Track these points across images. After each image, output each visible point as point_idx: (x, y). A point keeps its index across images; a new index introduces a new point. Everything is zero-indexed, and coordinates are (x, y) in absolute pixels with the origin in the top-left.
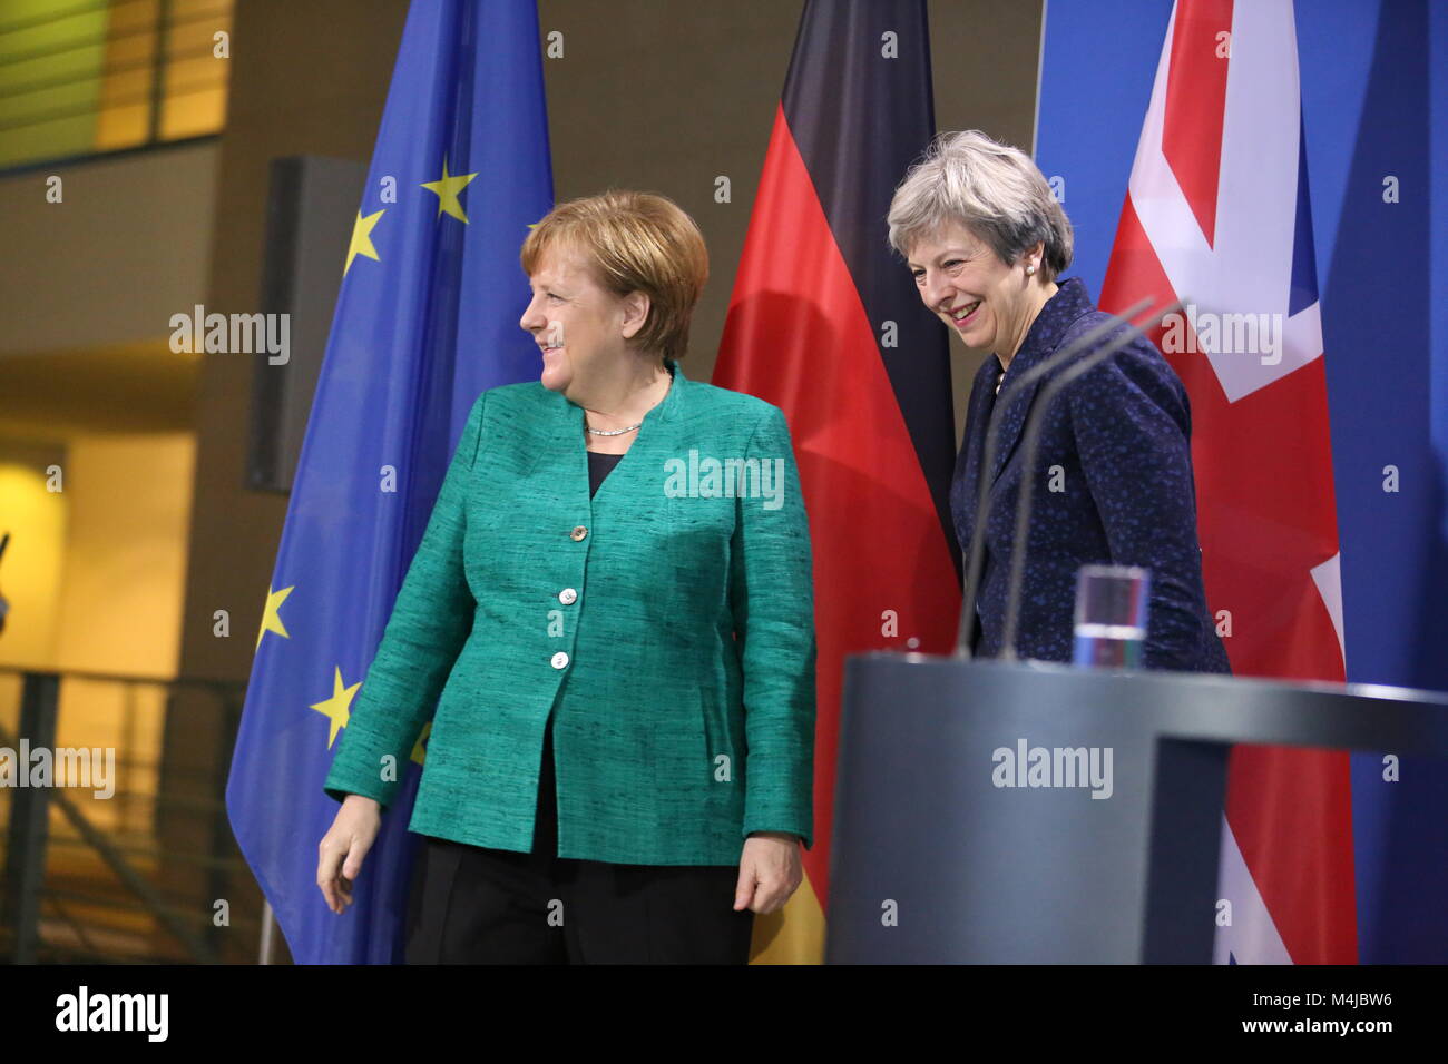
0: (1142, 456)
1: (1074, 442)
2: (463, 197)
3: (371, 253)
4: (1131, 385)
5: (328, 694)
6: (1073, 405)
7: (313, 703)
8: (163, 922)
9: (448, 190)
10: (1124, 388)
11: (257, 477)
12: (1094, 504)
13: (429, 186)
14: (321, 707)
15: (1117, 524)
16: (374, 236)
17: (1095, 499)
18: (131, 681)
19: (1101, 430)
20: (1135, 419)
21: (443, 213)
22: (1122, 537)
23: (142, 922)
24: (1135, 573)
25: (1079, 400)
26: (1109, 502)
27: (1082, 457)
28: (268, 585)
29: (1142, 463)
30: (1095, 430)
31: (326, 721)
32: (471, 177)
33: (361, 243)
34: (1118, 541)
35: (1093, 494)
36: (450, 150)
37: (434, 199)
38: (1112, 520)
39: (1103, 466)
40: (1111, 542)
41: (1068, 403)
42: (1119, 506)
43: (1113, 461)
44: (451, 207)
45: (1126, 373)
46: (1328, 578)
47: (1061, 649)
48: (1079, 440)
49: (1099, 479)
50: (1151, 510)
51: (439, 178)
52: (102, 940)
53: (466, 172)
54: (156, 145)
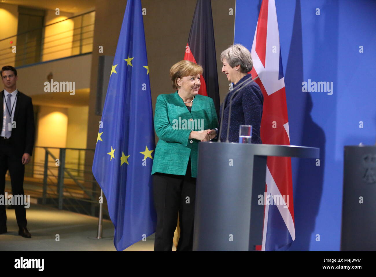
0: (253, 106)
1: (242, 101)
2: (131, 62)
3: (115, 72)
4: (254, 93)
5: (110, 151)
6: (243, 95)
7: (108, 153)
8: (85, 192)
9: (129, 61)
10: (253, 93)
11: (98, 113)
12: (243, 113)
13: (126, 60)
14: (109, 153)
15: (246, 117)
16: (116, 69)
17: (244, 112)
18: (80, 150)
19: (247, 100)
20: (254, 99)
21: (128, 65)
22: (247, 119)
23: (82, 192)
24: (250, 126)
25: (245, 94)
26: (246, 113)
27: (243, 104)
28: (98, 131)
29: (253, 107)
30: (246, 100)
31: (110, 156)
32: (133, 58)
33: (113, 70)
34: (246, 119)
35: (244, 111)
36: (129, 53)
37: (126, 62)
38: (246, 116)
39: (247, 106)
40: (245, 120)
41: (242, 94)
42: (248, 114)
43: (248, 106)
44: (129, 63)
45: (254, 91)
46: (286, 126)
47: (237, 140)
48: (243, 101)
49: (245, 108)
50: (253, 116)
51: (127, 58)
52: (74, 195)
53: (132, 57)
54: (81, 55)
